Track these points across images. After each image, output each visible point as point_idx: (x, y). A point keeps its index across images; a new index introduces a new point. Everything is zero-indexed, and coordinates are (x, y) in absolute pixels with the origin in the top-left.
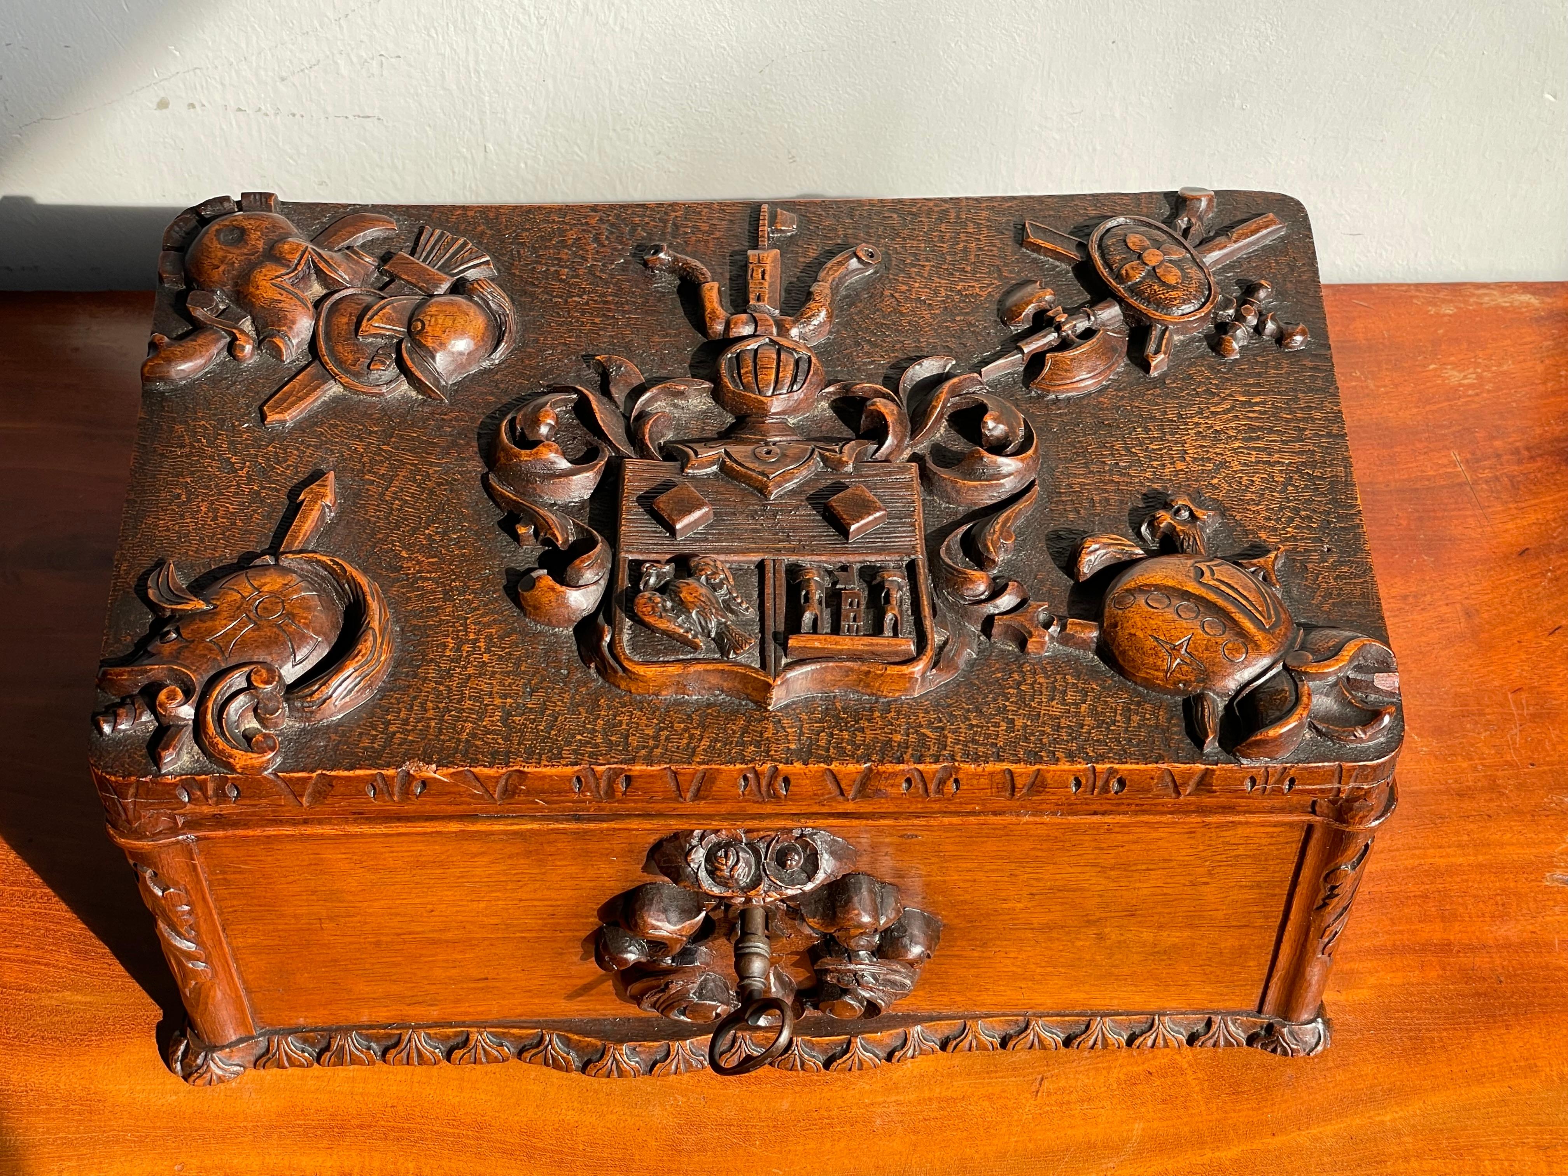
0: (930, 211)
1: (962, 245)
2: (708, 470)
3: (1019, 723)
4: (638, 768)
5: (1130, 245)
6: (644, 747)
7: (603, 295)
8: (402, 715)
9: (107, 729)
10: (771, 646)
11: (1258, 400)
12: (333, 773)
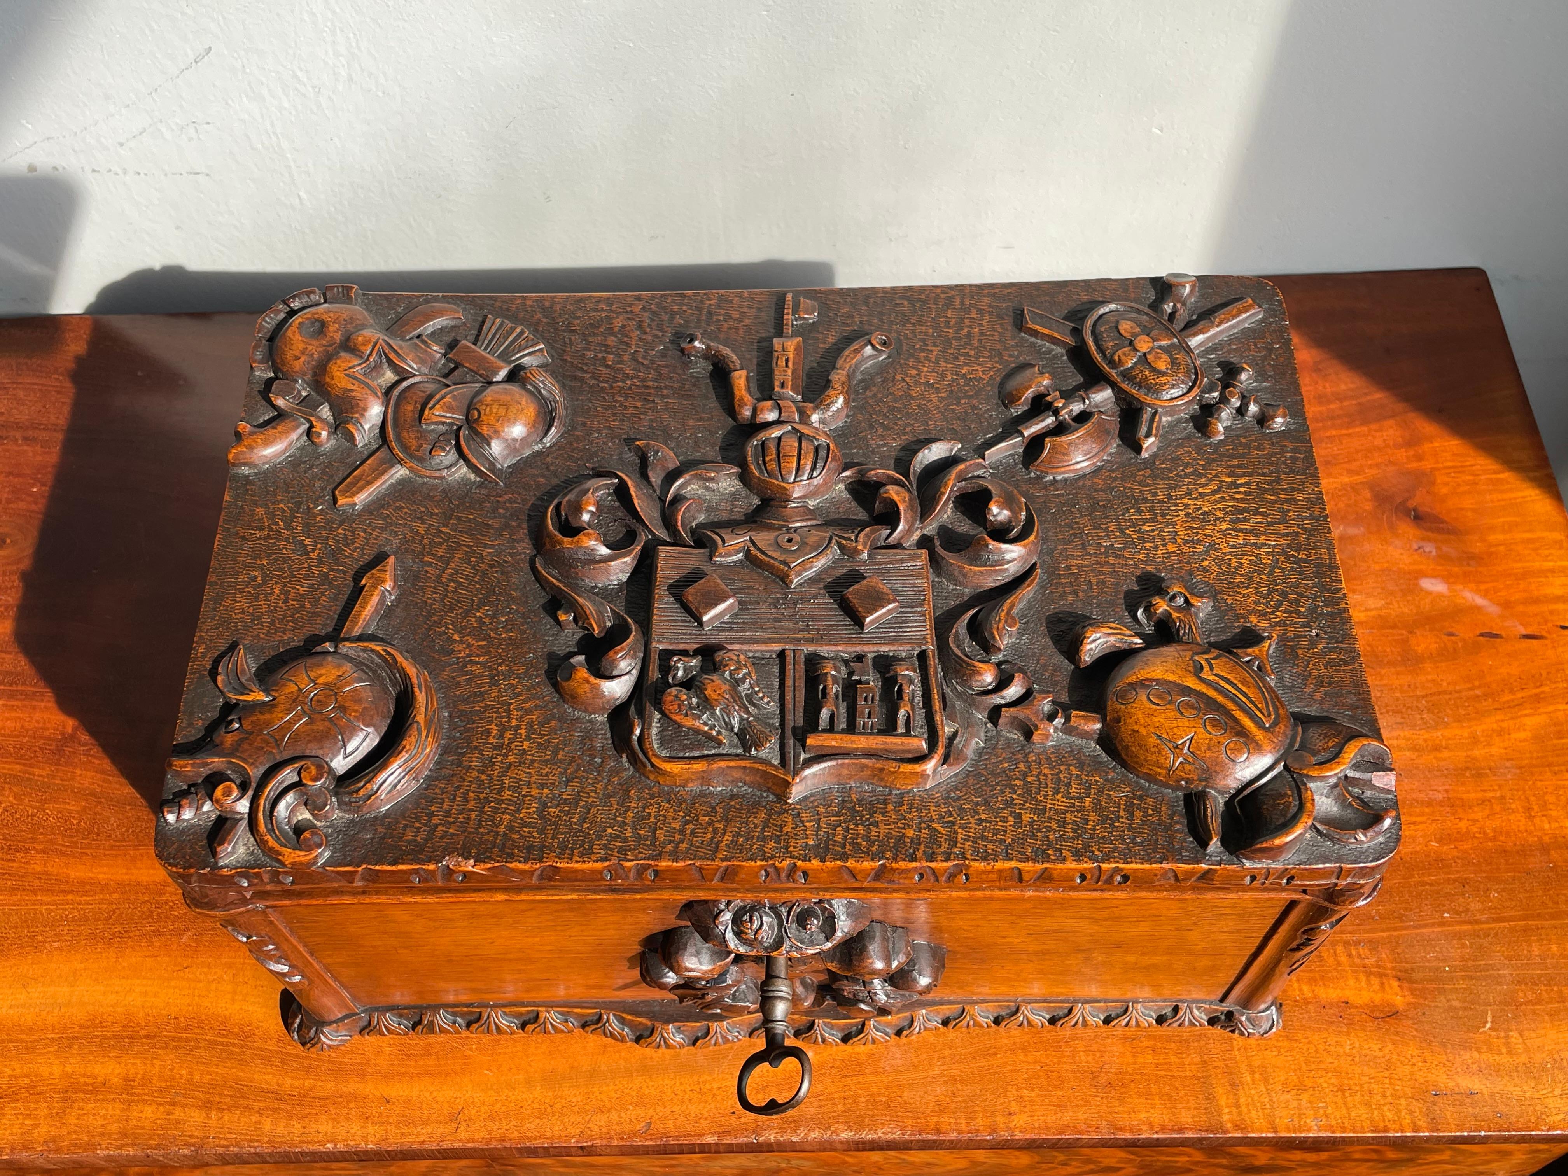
0: (937, 297)
1: (966, 330)
2: (735, 558)
3: (1026, 817)
4: (664, 864)
5: (1122, 331)
6: (670, 842)
7: (644, 380)
8: (445, 806)
9: (171, 818)
10: (791, 742)
11: (1242, 481)
12: (377, 868)
